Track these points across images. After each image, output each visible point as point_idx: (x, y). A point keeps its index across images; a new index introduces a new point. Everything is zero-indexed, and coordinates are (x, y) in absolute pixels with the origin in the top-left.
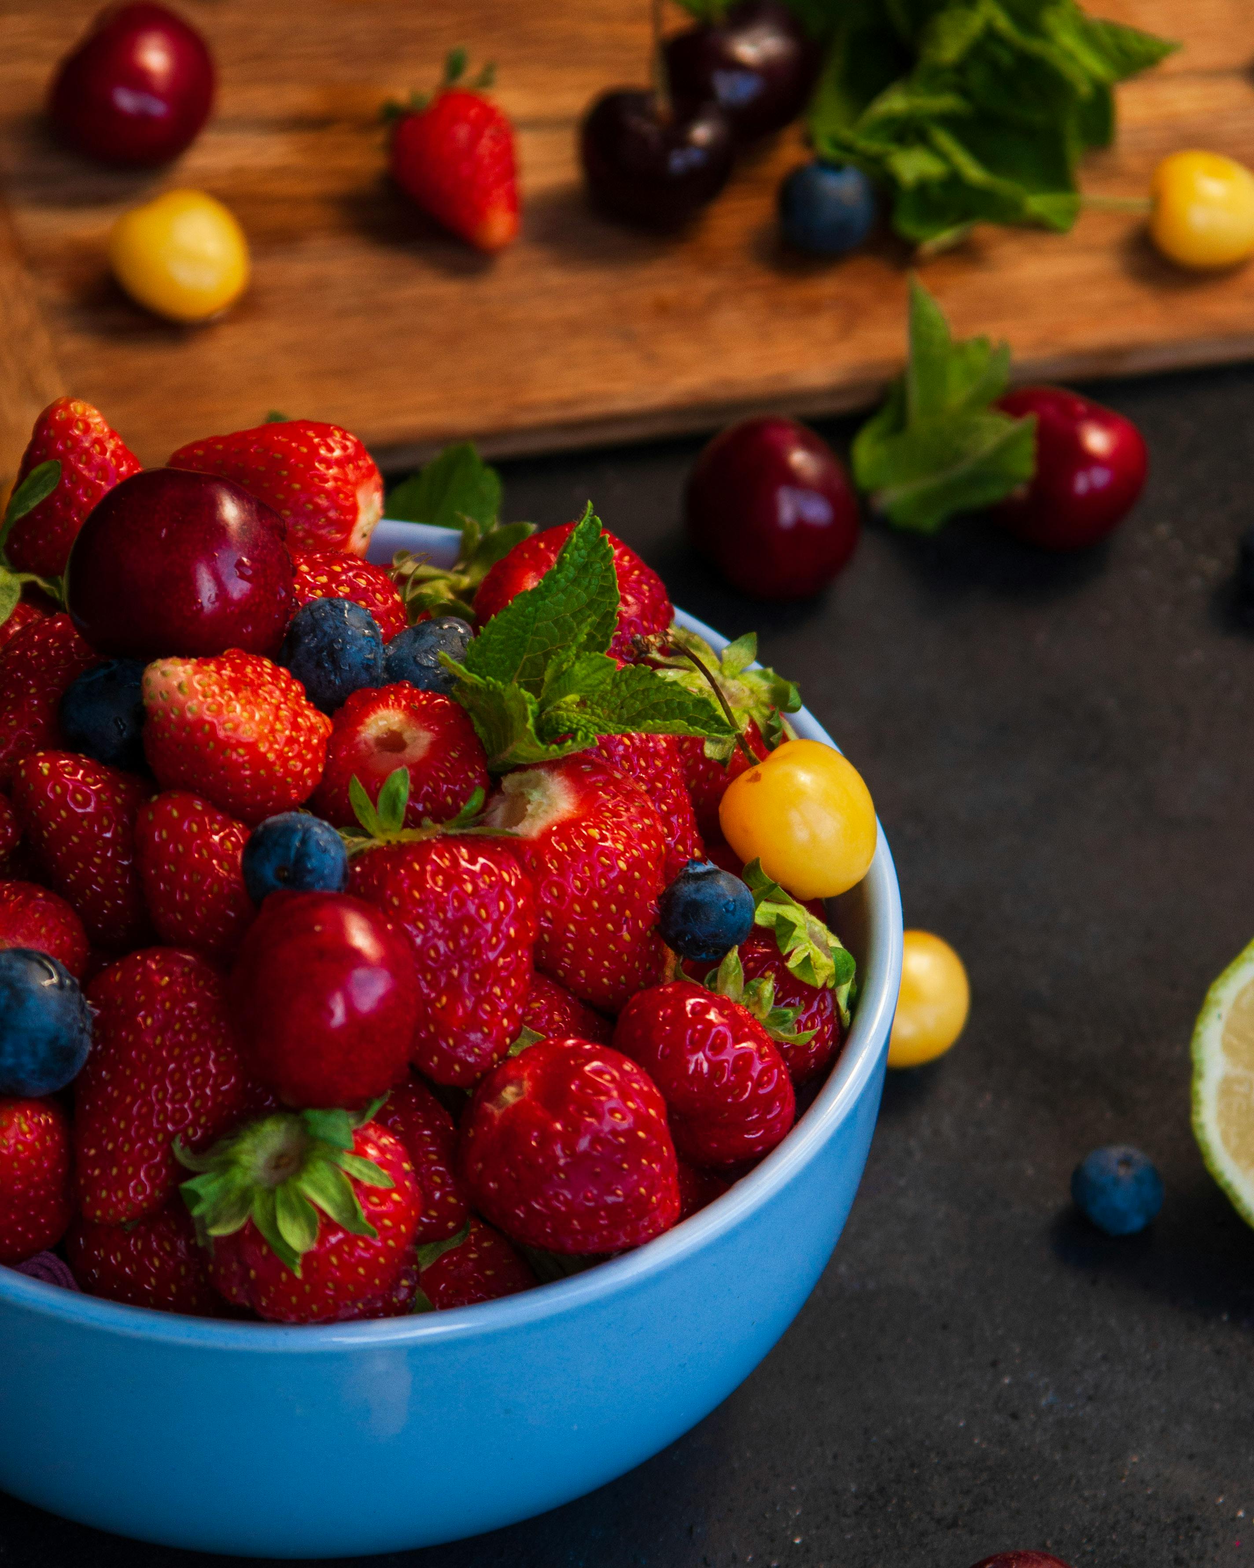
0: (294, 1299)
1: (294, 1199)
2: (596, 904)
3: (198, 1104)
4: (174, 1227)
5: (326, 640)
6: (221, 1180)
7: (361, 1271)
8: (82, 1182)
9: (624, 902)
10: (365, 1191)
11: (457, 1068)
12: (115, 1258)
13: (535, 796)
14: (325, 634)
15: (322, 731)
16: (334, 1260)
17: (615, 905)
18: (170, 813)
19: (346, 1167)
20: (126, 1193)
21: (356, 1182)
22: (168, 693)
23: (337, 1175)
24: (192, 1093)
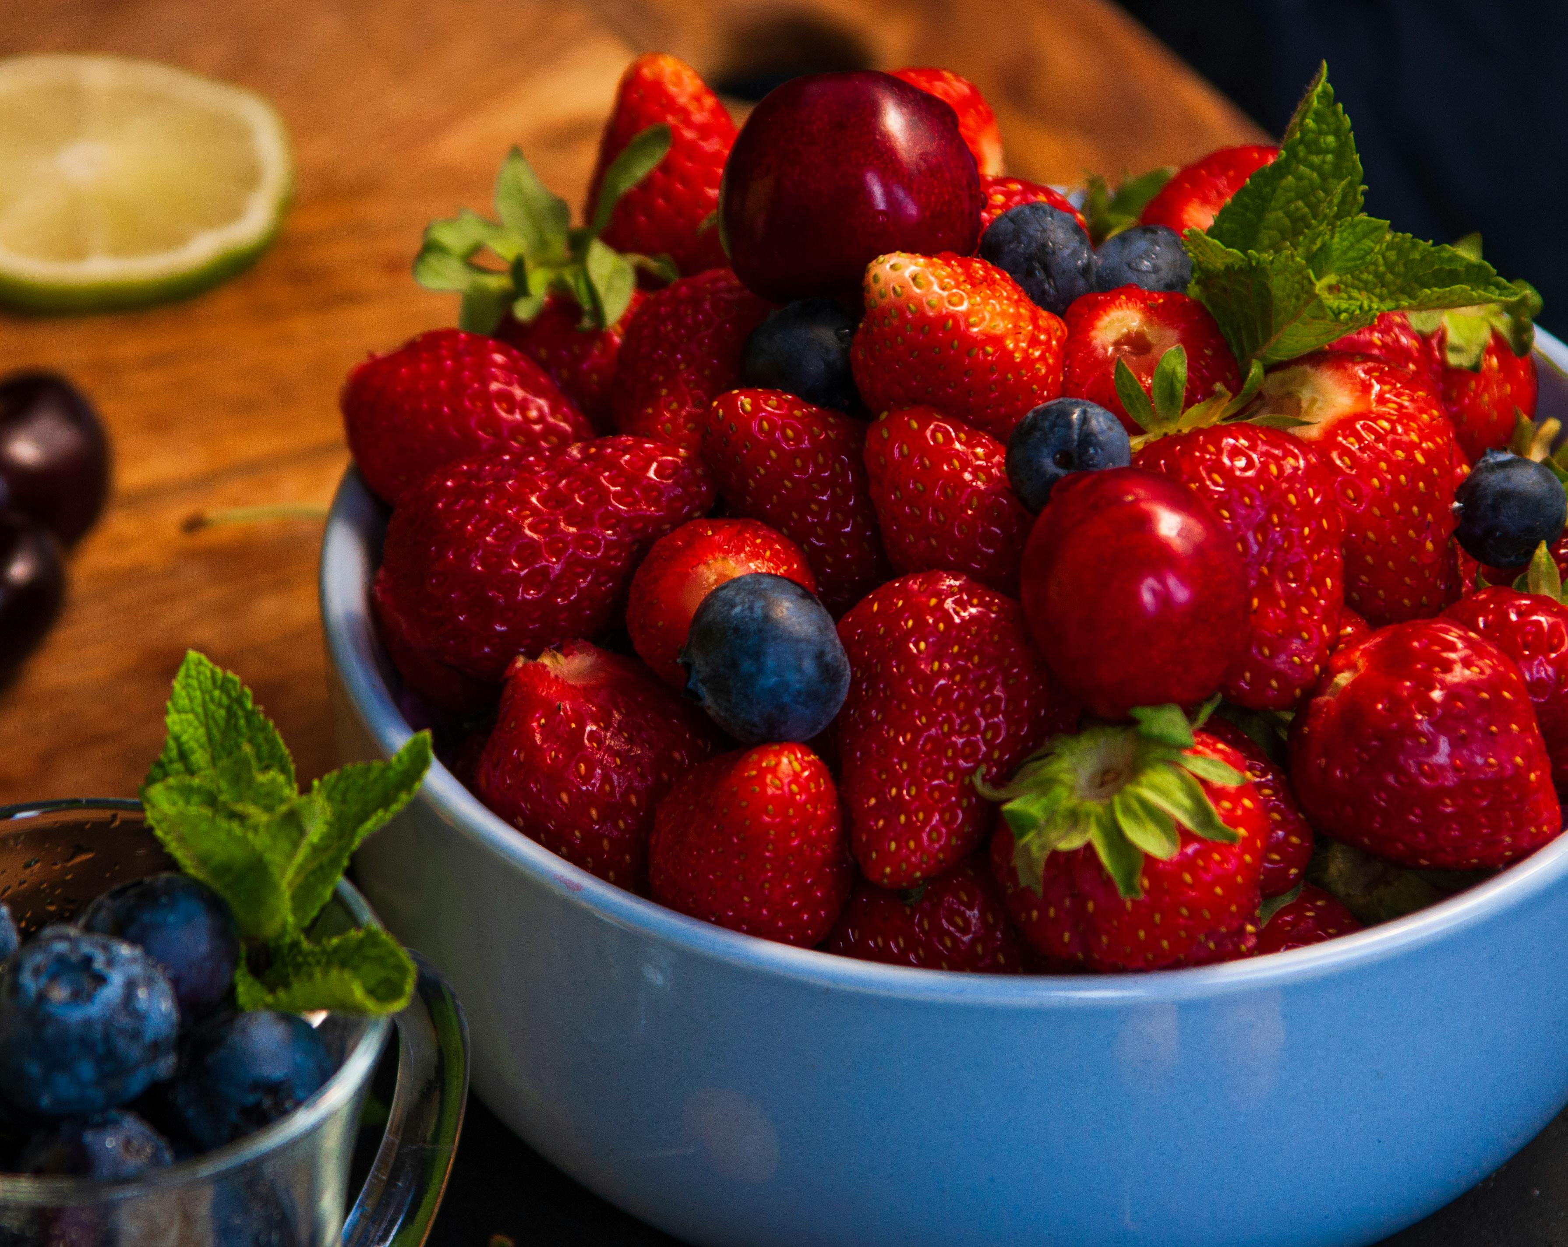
0: (1142, 934)
1: (1136, 806)
2: (1396, 506)
3: (989, 735)
4: (965, 899)
5: (1034, 245)
6: (1044, 801)
7: (1218, 890)
8: (864, 838)
9: (1425, 502)
10: (1217, 794)
11: (1274, 683)
12: (897, 945)
13: (1306, 395)
14: (1031, 238)
15: (1059, 333)
16: (1188, 878)
17: (1418, 507)
18: (908, 424)
19: (1190, 767)
20: (919, 841)
21: (1204, 782)
22: (901, 287)
23: (1182, 778)
24: (983, 723)
